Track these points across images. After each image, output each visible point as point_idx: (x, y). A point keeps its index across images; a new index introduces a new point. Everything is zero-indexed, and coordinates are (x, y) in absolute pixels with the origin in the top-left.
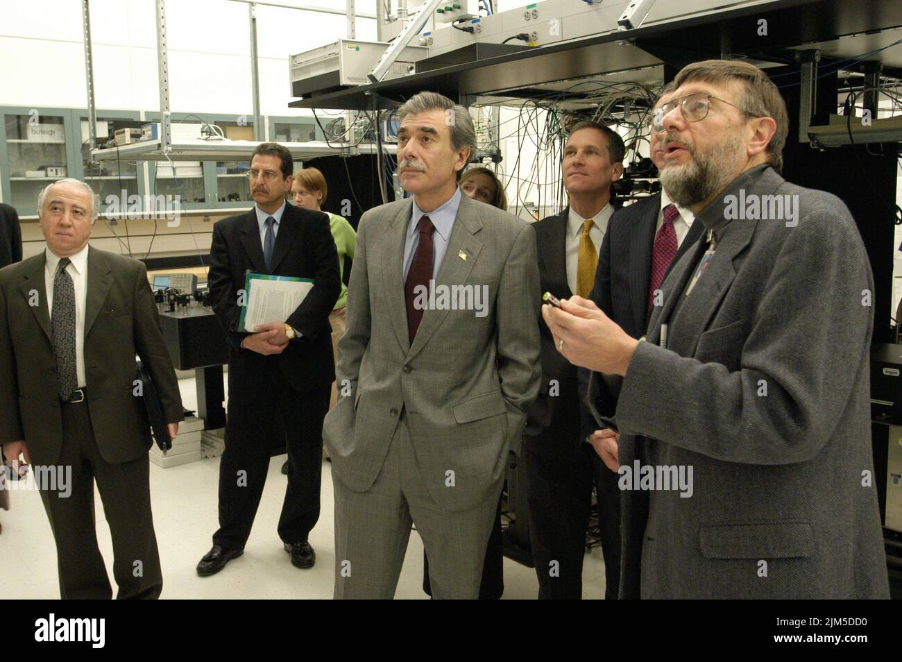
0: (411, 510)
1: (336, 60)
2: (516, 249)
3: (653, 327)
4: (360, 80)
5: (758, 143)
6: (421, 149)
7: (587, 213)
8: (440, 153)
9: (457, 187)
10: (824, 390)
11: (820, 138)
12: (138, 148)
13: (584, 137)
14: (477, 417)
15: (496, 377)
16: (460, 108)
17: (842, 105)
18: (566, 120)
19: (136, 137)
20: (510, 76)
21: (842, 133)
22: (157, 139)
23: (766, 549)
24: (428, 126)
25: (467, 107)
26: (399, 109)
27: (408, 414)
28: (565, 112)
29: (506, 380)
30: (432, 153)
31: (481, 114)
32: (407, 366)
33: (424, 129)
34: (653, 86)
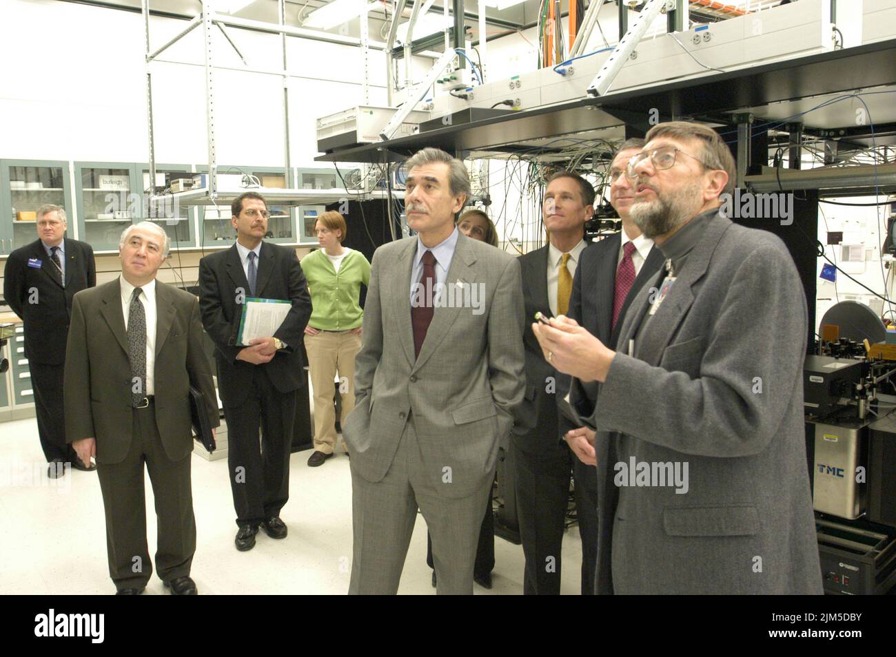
0: (417, 498)
1: (353, 122)
2: (504, 278)
3: (622, 343)
4: (374, 138)
5: (713, 190)
6: (425, 195)
7: (564, 248)
8: (441, 198)
9: (455, 226)
10: (770, 395)
11: (754, 185)
12: (190, 195)
13: (560, 184)
14: (473, 420)
15: (488, 385)
16: (456, 161)
17: (771, 158)
18: (545, 170)
19: (188, 185)
20: (498, 134)
21: (773, 182)
22: (205, 187)
23: (720, 528)
24: (431, 176)
25: (462, 159)
26: (407, 162)
27: (414, 417)
28: (544, 164)
29: (496, 388)
30: (434, 198)
31: (473, 166)
32: (413, 376)
33: (427, 178)
34: (616, 143)
